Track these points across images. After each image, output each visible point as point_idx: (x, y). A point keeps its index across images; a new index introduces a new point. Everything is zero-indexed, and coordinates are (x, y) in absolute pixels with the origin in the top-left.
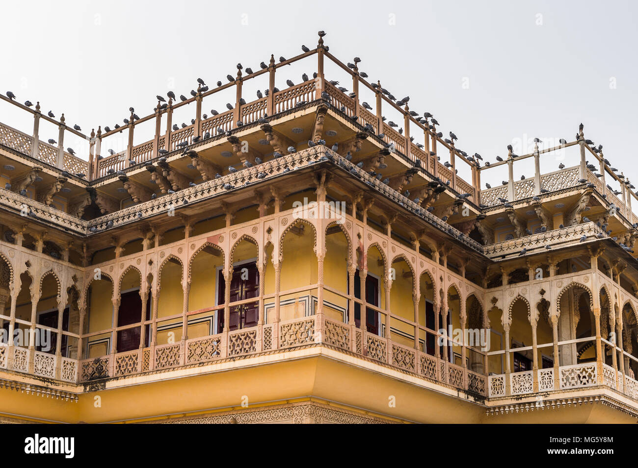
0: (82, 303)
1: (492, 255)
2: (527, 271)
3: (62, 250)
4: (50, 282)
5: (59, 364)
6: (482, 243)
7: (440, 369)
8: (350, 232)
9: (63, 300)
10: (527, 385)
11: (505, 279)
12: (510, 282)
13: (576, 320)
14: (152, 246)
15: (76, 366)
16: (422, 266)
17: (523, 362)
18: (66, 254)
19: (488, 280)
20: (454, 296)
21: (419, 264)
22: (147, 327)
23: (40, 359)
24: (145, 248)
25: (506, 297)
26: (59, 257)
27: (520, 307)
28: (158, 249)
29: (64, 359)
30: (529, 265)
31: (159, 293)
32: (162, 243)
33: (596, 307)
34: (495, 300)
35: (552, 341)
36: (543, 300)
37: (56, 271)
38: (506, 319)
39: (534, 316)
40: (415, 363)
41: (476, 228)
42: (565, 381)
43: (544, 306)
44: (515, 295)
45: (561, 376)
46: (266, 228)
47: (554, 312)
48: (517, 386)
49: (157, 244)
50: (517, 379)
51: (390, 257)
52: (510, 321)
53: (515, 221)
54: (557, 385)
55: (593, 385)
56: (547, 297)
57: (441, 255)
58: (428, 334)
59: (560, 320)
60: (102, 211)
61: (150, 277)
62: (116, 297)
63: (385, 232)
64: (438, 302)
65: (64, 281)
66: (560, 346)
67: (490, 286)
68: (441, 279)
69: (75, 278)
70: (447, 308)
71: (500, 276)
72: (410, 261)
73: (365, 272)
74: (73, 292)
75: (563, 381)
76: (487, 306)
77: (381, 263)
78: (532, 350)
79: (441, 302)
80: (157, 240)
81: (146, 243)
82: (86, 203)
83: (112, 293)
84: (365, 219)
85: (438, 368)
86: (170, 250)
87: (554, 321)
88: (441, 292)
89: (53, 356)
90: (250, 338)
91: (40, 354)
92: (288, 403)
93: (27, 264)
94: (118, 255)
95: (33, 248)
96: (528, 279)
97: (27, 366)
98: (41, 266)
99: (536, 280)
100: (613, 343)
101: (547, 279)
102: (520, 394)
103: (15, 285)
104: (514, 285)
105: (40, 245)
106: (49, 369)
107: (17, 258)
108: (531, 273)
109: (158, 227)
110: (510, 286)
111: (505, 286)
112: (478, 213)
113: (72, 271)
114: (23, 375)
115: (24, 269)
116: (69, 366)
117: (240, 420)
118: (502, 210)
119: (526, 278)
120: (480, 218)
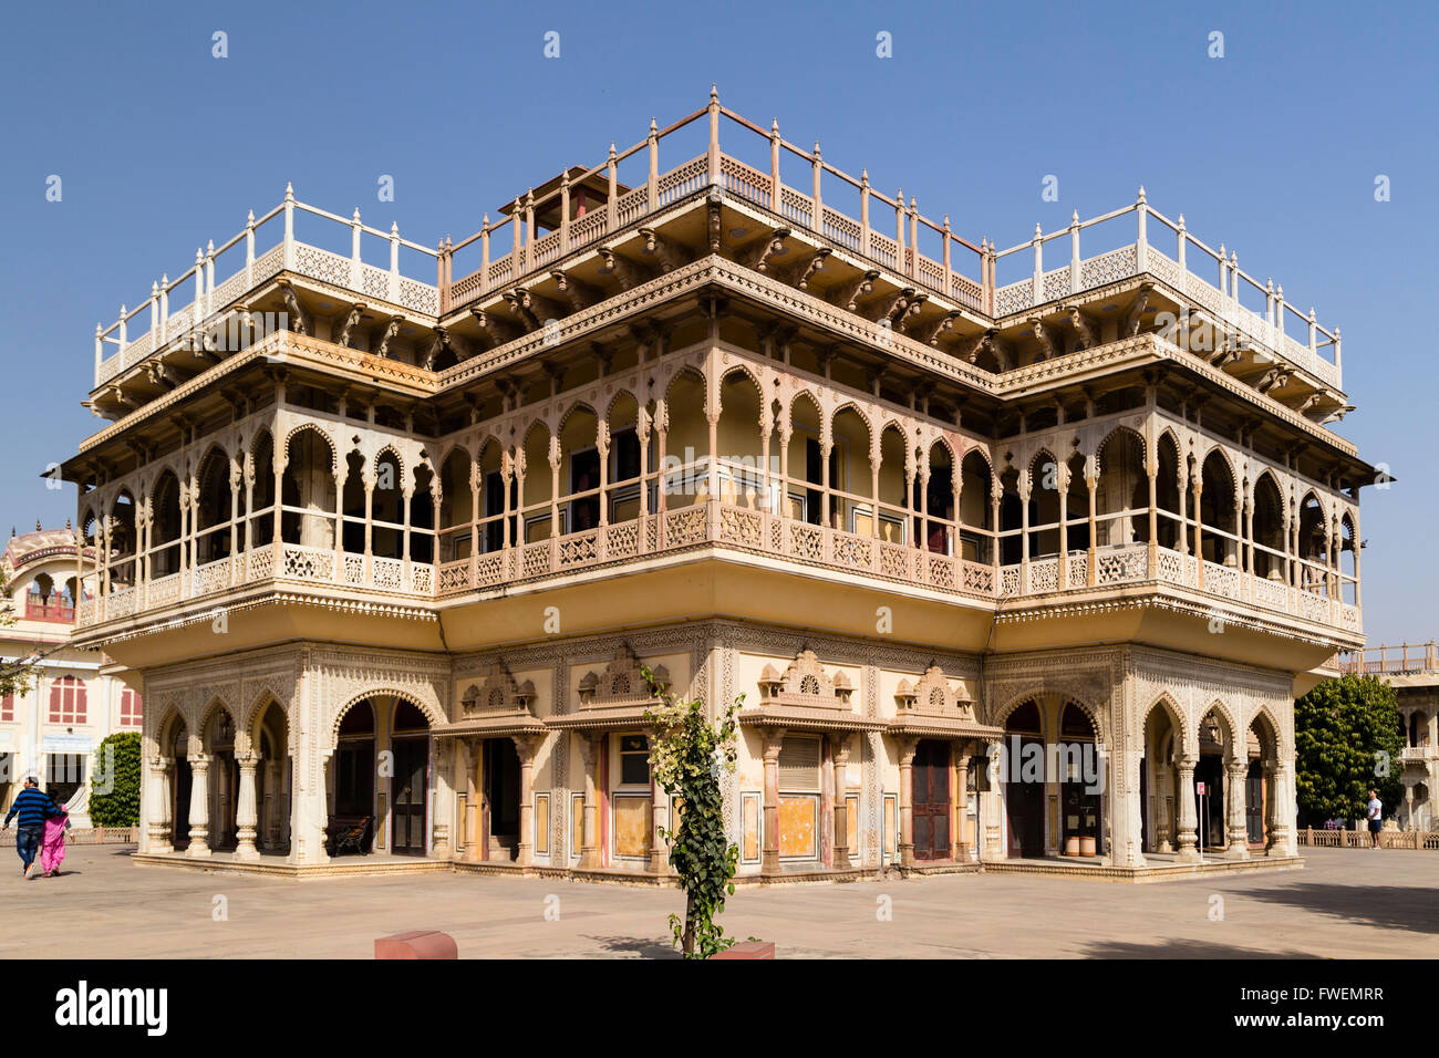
0: (436, 485)
1: (1007, 387)
2: (1055, 410)
3: (403, 417)
4: (389, 462)
5: (407, 570)
6: (997, 370)
8: (760, 379)
9: (409, 484)
10: (1052, 579)
11: (1023, 425)
12: (1030, 429)
14: (513, 407)
15: (433, 571)
16: (883, 415)
17: (1044, 545)
18: (409, 424)
19: (999, 427)
21: (878, 416)
22: (513, 520)
23: (381, 566)
24: (505, 409)
25: (1025, 449)
26: (401, 427)
28: (519, 411)
29: (415, 563)
30: (1057, 403)
31: (524, 473)
33: (1152, 465)
34: (1009, 457)
35: (1087, 515)
36: (1077, 454)
37: (394, 444)
38: (1025, 484)
39: (1063, 478)
40: (872, 557)
41: (985, 349)
42: (1104, 573)
43: (1077, 463)
44: (1037, 449)
45: (1098, 567)
46: (647, 380)
47: (1091, 471)
48: (1038, 581)
49: (518, 403)
50: (1038, 570)
51: (828, 409)
52: (1030, 488)
53: (1042, 336)
54: (1092, 579)
56: (1080, 449)
57: (919, 396)
59: (1099, 481)
60: (459, 358)
61: (513, 451)
62: (474, 480)
63: (820, 374)
65: (409, 460)
66: (1099, 523)
67: (1002, 435)
68: (918, 433)
69: (425, 454)
70: (926, 474)
71: (1018, 420)
72: (865, 412)
73: (787, 434)
74: (422, 474)
75: (1101, 572)
76: (997, 468)
78: (1059, 529)
79: (918, 465)
80: (519, 398)
81: (506, 402)
82: (436, 348)
84: (786, 359)
85: (911, 561)
86: (536, 412)
87: (1093, 487)
88: (918, 452)
89: (398, 561)
90: (631, 534)
91: (381, 559)
92: (689, 620)
93: (356, 440)
94: (474, 420)
95: (363, 417)
96: (1056, 424)
97: (363, 578)
98: (373, 441)
99: (1068, 425)
100: (1182, 518)
101: (1083, 422)
102: (1042, 592)
103: (341, 471)
104: (1035, 434)
105: (371, 414)
106: (394, 579)
107: (340, 435)
108: (1061, 414)
109: (517, 380)
110: (1031, 435)
111: (1024, 436)
112: (988, 325)
113: (420, 446)
114: (358, 590)
115: (351, 447)
116: (422, 574)
117: (632, 644)
118: (1023, 320)
119: (1054, 422)
120: (990, 333)
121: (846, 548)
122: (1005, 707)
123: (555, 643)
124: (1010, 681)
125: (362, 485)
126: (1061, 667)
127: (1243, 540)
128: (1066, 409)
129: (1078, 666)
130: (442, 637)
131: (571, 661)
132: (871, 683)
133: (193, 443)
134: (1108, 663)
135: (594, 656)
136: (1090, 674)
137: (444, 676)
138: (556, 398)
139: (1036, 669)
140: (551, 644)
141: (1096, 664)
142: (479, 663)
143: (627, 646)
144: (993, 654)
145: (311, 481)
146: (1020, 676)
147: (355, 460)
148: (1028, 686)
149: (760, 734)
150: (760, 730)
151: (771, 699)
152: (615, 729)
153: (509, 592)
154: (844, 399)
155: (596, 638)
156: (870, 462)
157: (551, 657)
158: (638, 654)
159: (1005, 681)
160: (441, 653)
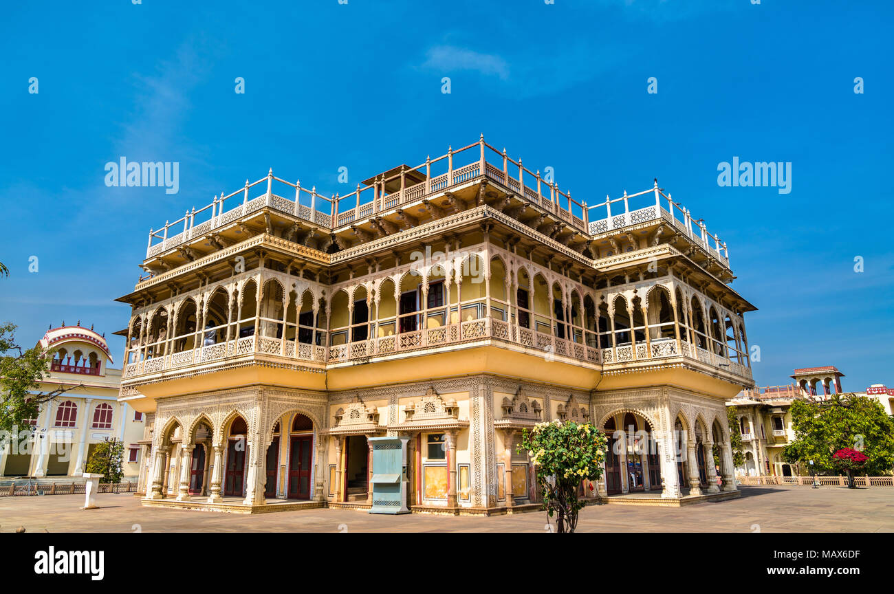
0: (328, 310)
1: (599, 266)
2: (624, 277)
3: (315, 276)
4: (308, 297)
5: (314, 350)
6: (591, 258)
7: (568, 347)
8: (506, 260)
9: (316, 307)
10: (629, 355)
11: (609, 283)
12: (612, 285)
13: (659, 309)
14: (374, 271)
15: (325, 350)
16: (553, 278)
17: (623, 339)
18: (318, 278)
19: (596, 284)
20: (575, 295)
21: (551, 277)
22: (372, 325)
23: (302, 348)
24: (370, 272)
25: (610, 295)
26: (314, 280)
27: (620, 302)
28: (378, 273)
29: (317, 346)
30: (626, 274)
31: (380, 303)
32: (381, 269)
33: (673, 301)
34: (602, 298)
35: (643, 325)
36: (637, 297)
37: (311, 289)
38: (611, 311)
39: (630, 307)
40: (551, 344)
41: (587, 249)
42: (655, 352)
43: (636, 301)
44: (617, 294)
45: (652, 349)
47: (644, 305)
48: (621, 356)
49: (377, 269)
50: (620, 351)
51: (532, 274)
52: (614, 311)
53: (614, 243)
54: (650, 355)
55: (675, 355)
56: (637, 294)
57: (565, 270)
58: (558, 324)
59: (648, 309)
60: (340, 248)
61: (373, 293)
62: (351, 306)
63: (528, 258)
64: (564, 301)
65: (317, 296)
66: (650, 329)
67: (598, 288)
68: (566, 286)
69: (323, 293)
70: (571, 305)
71: (606, 281)
72: (546, 276)
73: (517, 286)
74: (323, 303)
75: (653, 352)
76: (598, 302)
77: (526, 276)
78: (630, 331)
79: (567, 302)
80: (377, 267)
81: (370, 269)
82: (329, 243)
83: (348, 303)
84: (515, 252)
85: (567, 346)
86: (387, 273)
87: (645, 311)
88: (567, 295)
89: (310, 345)
91: (303, 344)
92: (468, 375)
93: (294, 286)
94: (351, 277)
95: (297, 275)
96: (625, 283)
97: (295, 353)
98: (302, 286)
99: (631, 284)
100: (686, 325)
101: (638, 282)
102: (624, 361)
103: (286, 301)
104: (615, 287)
105: (301, 273)
106: (308, 354)
107: (287, 282)
108: (627, 279)
109: (377, 259)
110: (613, 288)
111: (609, 288)
112: (588, 239)
113: (322, 289)
114: (292, 359)
115: (292, 289)
116: (320, 351)
117: (435, 387)
118: (604, 236)
119: (624, 282)
120: (589, 242)
121: (542, 340)
122: (604, 418)
123: (390, 387)
124: (606, 404)
125: (295, 307)
126: (632, 397)
127: (709, 336)
128: (630, 276)
129: (641, 397)
130: (326, 384)
131: (399, 396)
132: (547, 406)
133: (207, 285)
134: (655, 396)
135: (413, 394)
136: (647, 401)
137: (324, 404)
138: (398, 268)
139: (619, 399)
140: (388, 387)
141: (650, 396)
142: (344, 397)
143: (432, 388)
144: (597, 391)
145: (268, 305)
146: (611, 402)
147: (293, 295)
148: (615, 407)
149: (503, 433)
150: (504, 431)
151: (508, 415)
152: (425, 431)
153: (371, 361)
154: (538, 270)
155: (414, 384)
156: (549, 299)
157: (387, 394)
158: (439, 392)
159: (603, 405)
160: (325, 391)
